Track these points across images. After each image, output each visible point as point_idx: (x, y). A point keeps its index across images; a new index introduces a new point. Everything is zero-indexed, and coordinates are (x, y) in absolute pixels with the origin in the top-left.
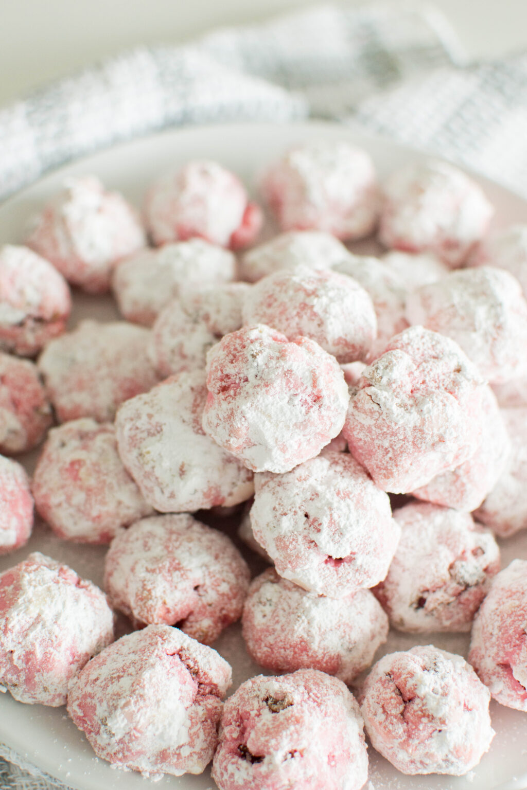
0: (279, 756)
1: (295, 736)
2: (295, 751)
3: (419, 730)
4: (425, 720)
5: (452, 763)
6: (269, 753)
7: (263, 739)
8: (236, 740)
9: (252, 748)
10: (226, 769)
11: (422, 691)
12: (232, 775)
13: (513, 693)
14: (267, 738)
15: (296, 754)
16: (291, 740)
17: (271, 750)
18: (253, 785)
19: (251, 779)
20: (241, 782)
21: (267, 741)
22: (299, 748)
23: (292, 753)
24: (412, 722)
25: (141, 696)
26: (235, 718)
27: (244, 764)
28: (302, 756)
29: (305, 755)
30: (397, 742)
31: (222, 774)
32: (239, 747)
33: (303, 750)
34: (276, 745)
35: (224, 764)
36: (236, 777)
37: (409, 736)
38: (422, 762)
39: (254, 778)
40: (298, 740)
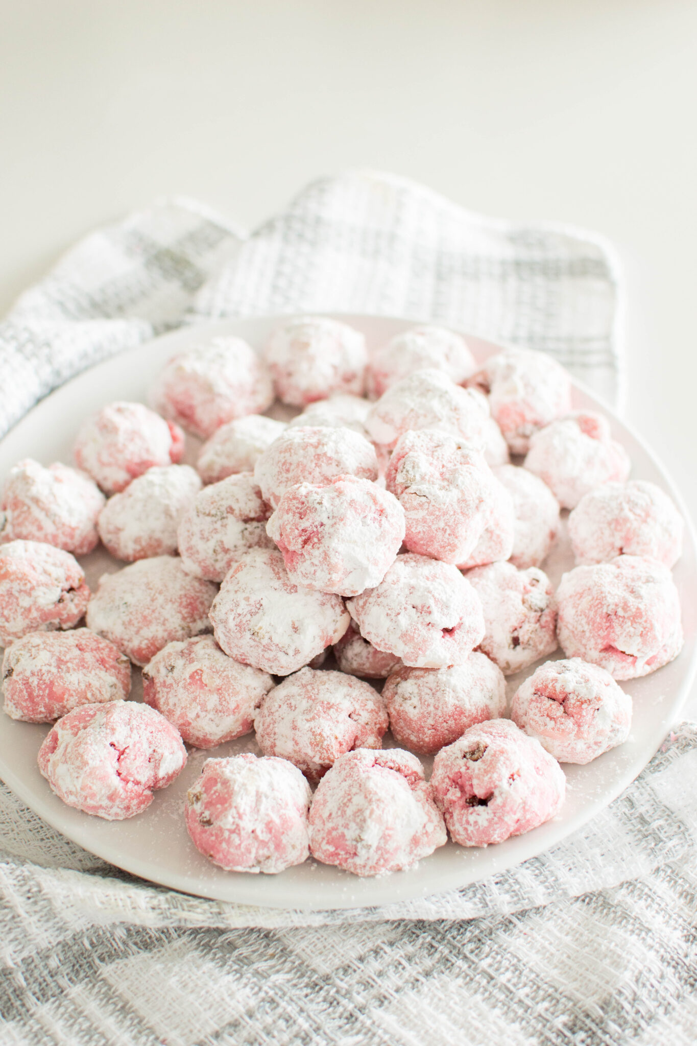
0: (504, 784)
1: (508, 762)
2: (512, 775)
3: (584, 716)
4: (584, 706)
5: (618, 730)
6: (496, 787)
7: (486, 778)
8: (461, 798)
9: (480, 792)
10: (468, 822)
11: (570, 688)
12: (476, 822)
13: (624, 664)
14: (489, 776)
15: (515, 777)
16: (507, 767)
17: (497, 783)
18: (496, 819)
19: (492, 815)
20: (486, 824)
21: (490, 778)
22: (514, 771)
23: (512, 777)
24: (576, 714)
25: (378, 800)
26: (449, 783)
27: (480, 808)
28: (519, 776)
29: (521, 774)
30: (572, 736)
31: (466, 829)
32: (466, 802)
33: (518, 771)
34: (499, 777)
35: (464, 819)
36: (480, 823)
37: (579, 726)
38: (596, 743)
39: (495, 813)
40: (511, 764)
